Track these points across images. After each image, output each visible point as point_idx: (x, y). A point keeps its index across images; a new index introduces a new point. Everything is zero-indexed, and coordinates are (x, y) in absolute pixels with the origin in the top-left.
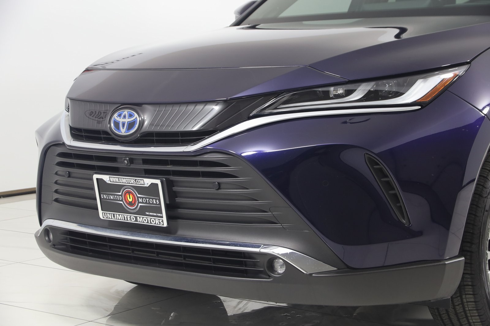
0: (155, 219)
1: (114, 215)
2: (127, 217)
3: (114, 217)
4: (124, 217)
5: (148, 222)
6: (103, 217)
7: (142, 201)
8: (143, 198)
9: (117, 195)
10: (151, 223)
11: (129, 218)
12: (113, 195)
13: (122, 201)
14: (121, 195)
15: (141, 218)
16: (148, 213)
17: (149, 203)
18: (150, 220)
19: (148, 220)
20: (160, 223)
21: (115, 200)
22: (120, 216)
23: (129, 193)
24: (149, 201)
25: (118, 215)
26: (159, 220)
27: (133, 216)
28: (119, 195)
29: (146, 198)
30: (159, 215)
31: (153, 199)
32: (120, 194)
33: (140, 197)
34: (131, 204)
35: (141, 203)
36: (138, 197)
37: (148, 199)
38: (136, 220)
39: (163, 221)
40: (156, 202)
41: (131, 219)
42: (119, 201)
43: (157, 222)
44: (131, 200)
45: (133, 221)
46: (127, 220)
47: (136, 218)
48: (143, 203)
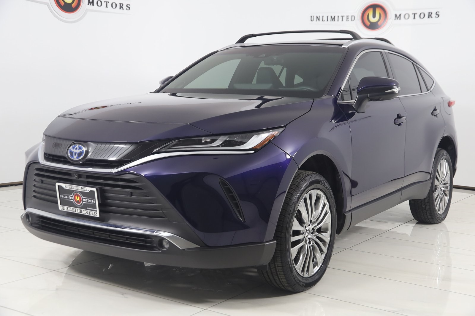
1: (68, 208)
2: (75, 210)
3: (68, 209)
4: (74, 210)
5: (88, 214)
7: (85, 200)
10: (90, 214)
11: (76, 211)
12: (68, 196)
13: (73, 200)
14: (73, 196)
15: (84, 211)
16: (88, 208)
17: (89, 202)
18: (89, 212)
22: (72, 209)
23: (77, 195)
24: (89, 201)
25: (70, 208)
27: (79, 209)
28: (71, 196)
29: (87, 199)
30: (95, 210)
31: (91, 200)
33: (84, 198)
34: (78, 202)
35: (84, 202)
36: (83, 198)
38: (81, 212)
39: (97, 214)
41: (78, 211)
43: (93, 214)
44: (78, 199)
45: (79, 213)
46: (76, 212)
47: (81, 210)
48: (85, 202)
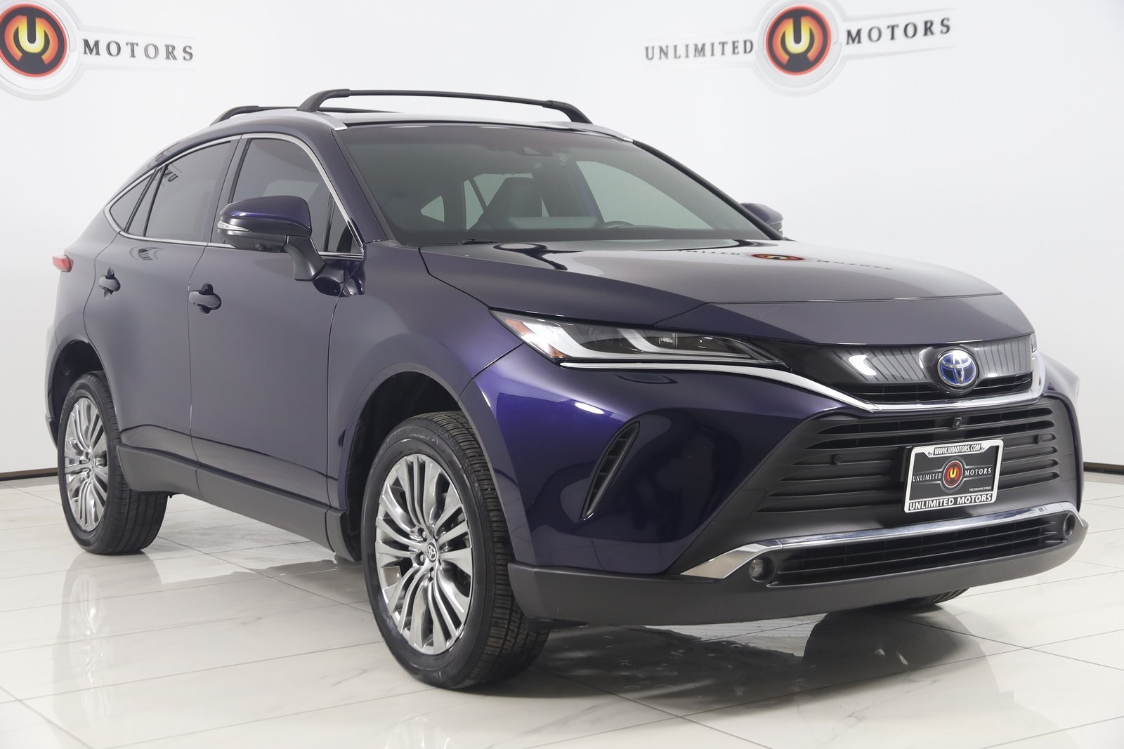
0: (981, 495)
2: (943, 502)
3: (925, 505)
5: (971, 502)
6: (909, 510)
8: (970, 469)
9: (935, 473)
10: (975, 502)
11: (945, 502)
14: (942, 472)
15: (963, 498)
18: (975, 498)
19: (971, 499)
20: (987, 498)
21: (932, 480)
22: (935, 501)
23: (954, 466)
24: (978, 472)
25: (931, 502)
26: (987, 495)
32: (940, 470)
33: (967, 470)
34: (952, 481)
35: (967, 477)
37: (977, 470)
38: (955, 503)
40: (988, 471)
42: (938, 480)
43: (984, 498)
44: (952, 476)
45: (951, 506)
46: (943, 505)
47: (956, 499)
48: (970, 476)
